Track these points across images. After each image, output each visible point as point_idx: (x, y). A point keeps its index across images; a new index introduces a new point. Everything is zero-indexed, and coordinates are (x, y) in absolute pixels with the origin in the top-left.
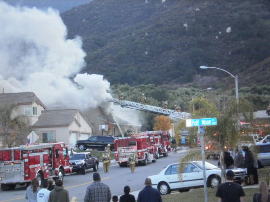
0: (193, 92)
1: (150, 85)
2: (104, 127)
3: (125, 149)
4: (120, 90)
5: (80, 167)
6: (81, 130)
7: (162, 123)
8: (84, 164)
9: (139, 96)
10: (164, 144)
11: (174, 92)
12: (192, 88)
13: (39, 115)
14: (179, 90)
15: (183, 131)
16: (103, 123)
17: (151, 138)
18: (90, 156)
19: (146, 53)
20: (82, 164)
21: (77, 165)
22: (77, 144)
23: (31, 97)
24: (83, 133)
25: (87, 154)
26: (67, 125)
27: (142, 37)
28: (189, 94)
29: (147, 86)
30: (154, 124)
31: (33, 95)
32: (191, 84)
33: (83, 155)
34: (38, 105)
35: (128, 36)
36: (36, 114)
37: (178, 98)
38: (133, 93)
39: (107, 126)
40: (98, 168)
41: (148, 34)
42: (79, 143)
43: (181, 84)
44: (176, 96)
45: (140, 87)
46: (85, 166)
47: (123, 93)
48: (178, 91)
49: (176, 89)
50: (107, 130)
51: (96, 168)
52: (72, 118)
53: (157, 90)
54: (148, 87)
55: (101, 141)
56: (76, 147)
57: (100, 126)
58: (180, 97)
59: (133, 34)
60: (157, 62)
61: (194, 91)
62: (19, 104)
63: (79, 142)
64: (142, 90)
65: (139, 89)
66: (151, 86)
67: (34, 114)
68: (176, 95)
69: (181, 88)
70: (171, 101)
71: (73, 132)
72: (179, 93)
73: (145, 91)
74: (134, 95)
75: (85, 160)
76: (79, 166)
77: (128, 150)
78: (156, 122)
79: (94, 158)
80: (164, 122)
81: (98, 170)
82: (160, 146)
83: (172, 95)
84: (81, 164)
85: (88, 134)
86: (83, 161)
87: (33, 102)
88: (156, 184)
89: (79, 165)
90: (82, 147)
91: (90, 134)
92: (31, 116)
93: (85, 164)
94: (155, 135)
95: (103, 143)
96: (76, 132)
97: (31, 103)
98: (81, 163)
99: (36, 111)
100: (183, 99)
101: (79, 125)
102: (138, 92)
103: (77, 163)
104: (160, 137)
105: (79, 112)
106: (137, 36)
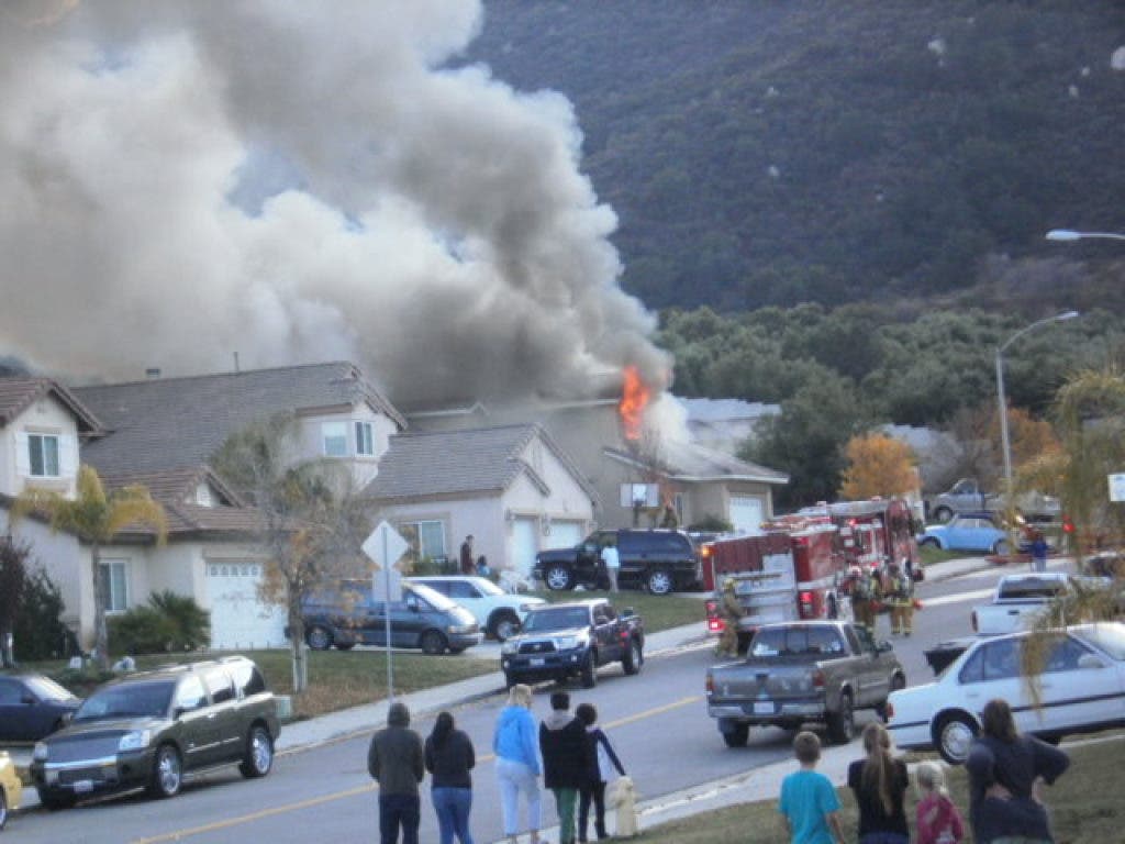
0: (983, 330)
1: (801, 306)
2: (640, 491)
3: (744, 579)
4: (681, 332)
5: (574, 658)
6: (551, 507)
7: (874, 466)
8: (587, 644)
9: (760, 356)
10: (897, 556)
11: (905, 334)
12: (981, 313)
13: (383, 453)
14: (925, 322)
15: (961, 497)
16: (634, 476)
17: (845, 531)
18: (608, 612)
19: (773, 171)
20: (582, 645)
21: (560, 651)
22: (538, 566)
23: (347, 381)
24: (558, 521)
25: (596, 607)
26: (498, 491)
27: (755, 104)
28: (965, 339)
29: (790, 311)
30: (842, 473)
31: (353, 374)
32: (966, 293)
33: (579, 613)
34: (376, 412)
35: (695, 103)
36: (370, 452)
37: (923, 356)
38: (735, 346)
39: (655, 488)
40: (641, 661)
41: (777, 93)
42: (547, 564)
43: (926, 294)
44: (912, 351)
45: (765, 319)
46: (592, 654)
47: (694, 345)
48: (919, 330)
49: (908, 318)
50: (653, 503)
51: (636, 661)
52: (515, 460)
53: (834, 329)
54: (793, 318)
55: (634, 552)
56: (536, 576)
57: (625, 489)
58: (929, 353)
59: (717, 94)
60: (822, 207)
61: (988, 323)
62: (302, 413)
63: (548, 559)
64: (769, 332)
65: (760, 327)
66: (806, 312)
67: (360, 450)
68: (915, 344)
69: (929, 316)
70: (895, 372)
71: (521, 517)
72: (926, 335)
73: (781, 334)
74: (739, 353)
75: (592, 631)
76: (569, 657)
77: (756, 583)
78: (851, 463)
79: (623, 619)
80: (881, 463)
81: (642, 668)
82: (882, 564)
83: (898, 345)
84: (576, 649)
85: (578, 522)
86: (583, 636)
87: (356, 402)
88: (925, 723)
89: (567, 650)
90: (558, 577)
91: (586, 525)
92: (353, 460)
93: (593, 648)
94: (859, 520)
95: (643, 560)
96: (531, 518)
97: (347, 407)
98: (574, 645)
99: (369, 439)
100: (944, 362)
101: (544, 489)
102: (756, 339)
103: (559, 642)
104: (878, 525)
105: (541, 437)
106: (734, 102)
